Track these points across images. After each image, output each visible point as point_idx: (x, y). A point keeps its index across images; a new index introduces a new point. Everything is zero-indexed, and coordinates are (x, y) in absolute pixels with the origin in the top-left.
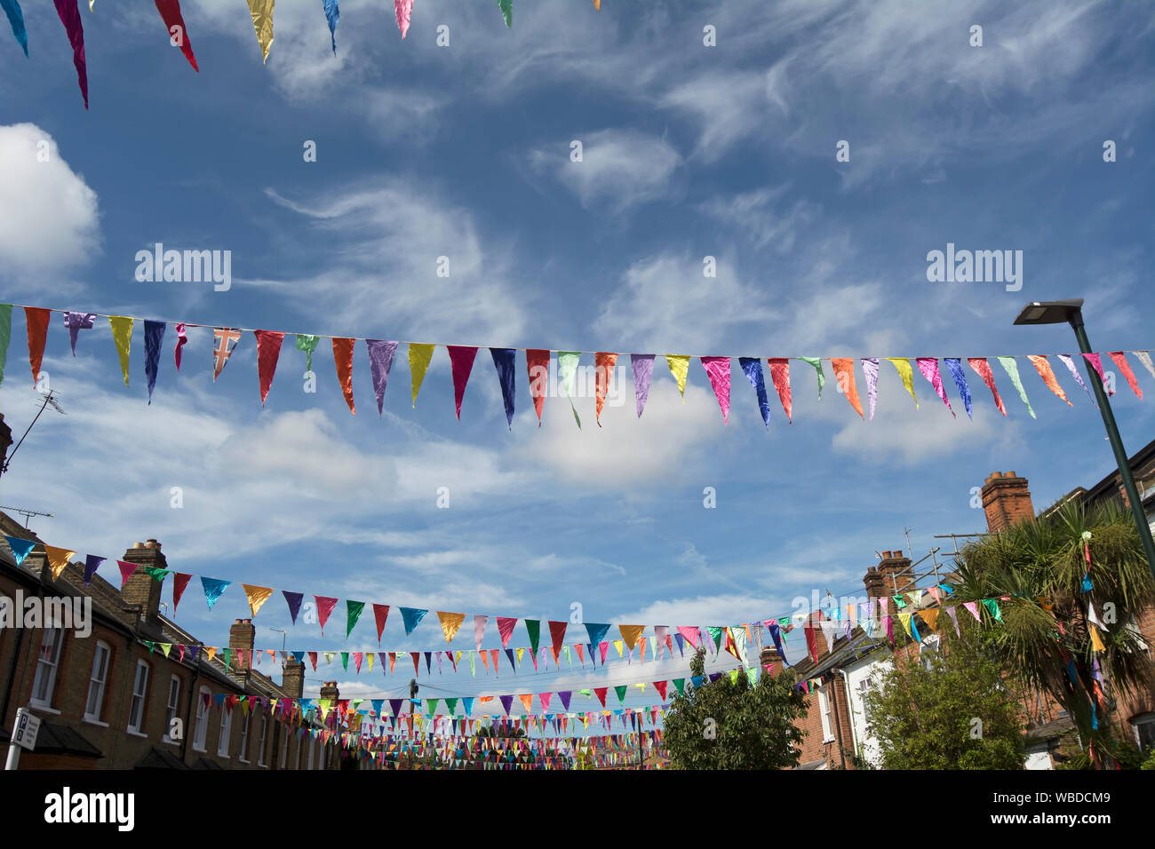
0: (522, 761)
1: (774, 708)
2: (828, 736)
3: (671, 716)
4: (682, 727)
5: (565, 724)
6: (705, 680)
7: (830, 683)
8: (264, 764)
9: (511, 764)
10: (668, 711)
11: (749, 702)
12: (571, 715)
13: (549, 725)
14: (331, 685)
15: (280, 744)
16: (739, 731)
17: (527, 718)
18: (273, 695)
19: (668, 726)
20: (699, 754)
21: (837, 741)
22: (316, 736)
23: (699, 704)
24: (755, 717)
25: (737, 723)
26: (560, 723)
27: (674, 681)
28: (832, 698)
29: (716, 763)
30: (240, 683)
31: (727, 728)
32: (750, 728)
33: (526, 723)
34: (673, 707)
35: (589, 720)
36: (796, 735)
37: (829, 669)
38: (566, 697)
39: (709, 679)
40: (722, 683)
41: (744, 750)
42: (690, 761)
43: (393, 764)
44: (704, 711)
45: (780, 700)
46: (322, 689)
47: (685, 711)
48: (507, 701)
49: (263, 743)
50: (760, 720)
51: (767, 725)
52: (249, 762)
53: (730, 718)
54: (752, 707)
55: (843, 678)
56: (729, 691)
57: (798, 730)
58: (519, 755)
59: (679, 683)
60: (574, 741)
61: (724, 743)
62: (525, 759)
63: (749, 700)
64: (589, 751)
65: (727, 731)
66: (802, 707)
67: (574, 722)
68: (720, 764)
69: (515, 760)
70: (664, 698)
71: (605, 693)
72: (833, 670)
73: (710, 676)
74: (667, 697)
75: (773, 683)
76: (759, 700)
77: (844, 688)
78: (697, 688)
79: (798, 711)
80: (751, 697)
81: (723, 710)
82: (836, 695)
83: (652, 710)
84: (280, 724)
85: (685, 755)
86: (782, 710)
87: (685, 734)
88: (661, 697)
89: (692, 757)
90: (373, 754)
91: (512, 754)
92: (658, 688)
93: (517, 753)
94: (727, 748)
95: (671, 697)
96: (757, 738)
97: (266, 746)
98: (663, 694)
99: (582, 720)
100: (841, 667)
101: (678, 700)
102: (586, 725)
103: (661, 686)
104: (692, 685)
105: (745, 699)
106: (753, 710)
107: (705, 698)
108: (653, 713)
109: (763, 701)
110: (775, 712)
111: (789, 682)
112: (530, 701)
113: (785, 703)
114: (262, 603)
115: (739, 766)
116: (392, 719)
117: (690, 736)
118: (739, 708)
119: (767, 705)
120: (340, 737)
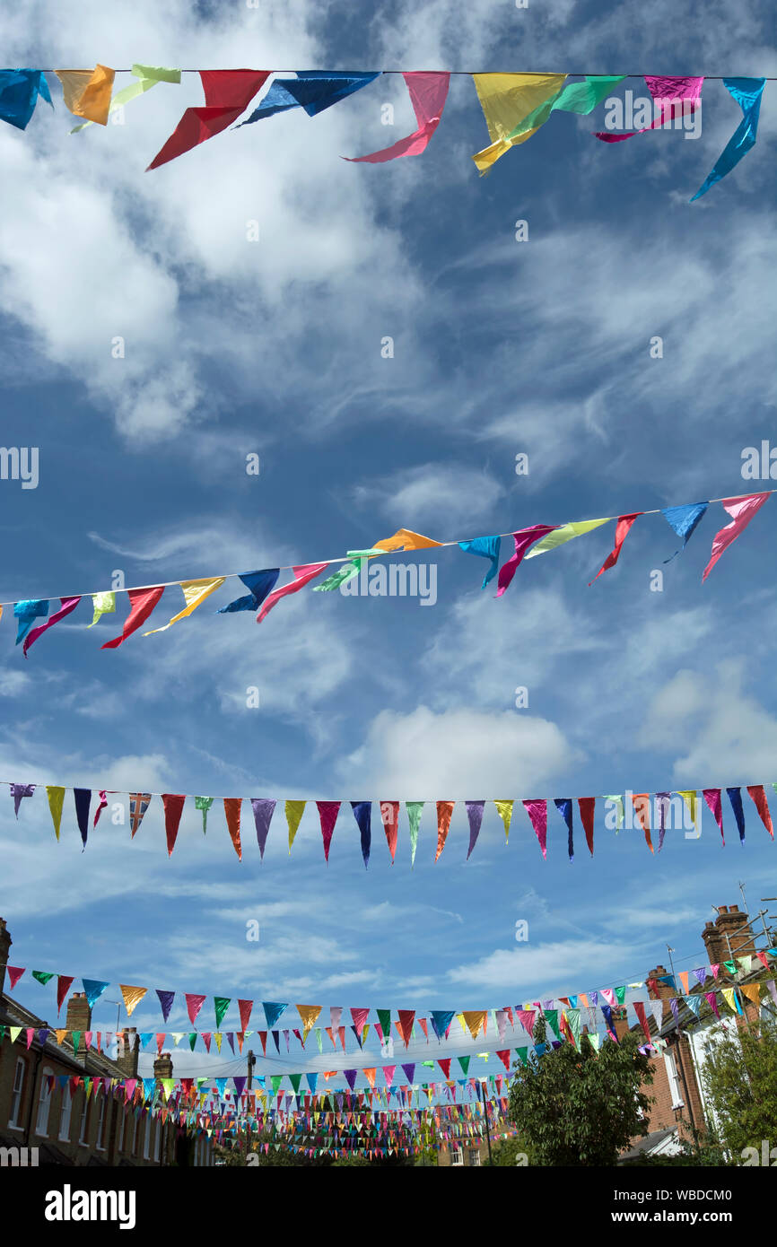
0: (365, 1136)
1: (618, 1075)
2: (677, 1101)
3: (515, 1086)
4: (528, 1097)
5: (410, 1098)
6: (548, 1047)
7: (675, 1045)
8: (102, 1147)
9: (353, 1139)
10: (513, 1080)
11: (592, 1069)
12: (415, 1087)
13: (393, 1098)
14: (165, 1058)
15: (118, 1123)
16: (585, 1101)
17: (371, 1092)
18: (110, 1072)
19: (513, 1097)
20: (545, 1126)
21: (686, 1108)
22: (153, 1115)
23: (543, 1072)
24: (600, 1085)
25: (582, 1092)
26: (404, 1096)
27: (516, 1049)
28: (678, 1060)
29: (562, 1135)
30: (81, 1062)
31: (573, 1098)
32: (595, 1096)
33: (370, 1098)
34: (517, 1076)
35: (433, 1092)
36: (643, 1102)
37: (673, 1030)
38: (409, 1070)
39: (552, 1047)
40: (565, 1050)
41: (591, 1120)
42: (536, 1133)
43: (230, 1142)
44: (548, 1080)
45: (624, 1067)
46: (156, 1062)
47: (529, 1081)
48: (351, 1076)
49: (101, 1124)
50: (606, 1088)
51: (613, 1093)
52: (88, 1146)
53: (574, 1087)
54: (596, 1075)
55: (687, 1039)
56: (572, 1058)
57: (645, 1096)
58: (362, 1128)
59: (522, 1051)
60: (419, 1114)
61: (570, 1114)
62: (368, 1133)
63: (593, 1067)
64: (434, 1123)
65: (572, 1102)
66: (647, 1072)
67: (418, 1095)
68: (567, 1136)
69: (358, 1135)
70: (508, 1068)
71: (449, 1064)
72: (677, 1032)
73: (553, 1043)
74: (511, 1066)
75: (616, 1049)
76: (603, 1067)
77: (689, 1050)
78: (541, 1057)
79: (643, 1077)
80: (595, 1065)
81: (567, 1078)
82: (682, 1058)
83: (496, 1078)
84: (117, 1103)
85: (531, 1127)
86: (627, 1077)
87: (531, 1105)
88: (505, 1067)
89: (539, 1129)
90: (210, 1132)
91: (355, 1128)
92: (501, 1058)
93: (359, 1127)
94: (574, 1119)
95: (514, 1065)
96: (603, 1107)
97: (104, 1128)
98: (506, 1063)
99: (427, 1092)
100: (685, 1028)
101: (522, 1069)
102: (431, 1098)
103: (504, 1055)
104: (535, 1053)
105: (589, 1066)
106: (598, 1078)
107: (549, 1066)
108: (498, 1082)
109: (606, 1068)
110: (620, 1079)
111: (632, 1047)
112: (373, 1075)
113: (629, 1069)
114: (137, 1002)
115: (587, 1137)
116: (236, 1098)
117: (536, 1107)
118: (583, 1076)
119: (612, 1071)
120: (179, 1116)
